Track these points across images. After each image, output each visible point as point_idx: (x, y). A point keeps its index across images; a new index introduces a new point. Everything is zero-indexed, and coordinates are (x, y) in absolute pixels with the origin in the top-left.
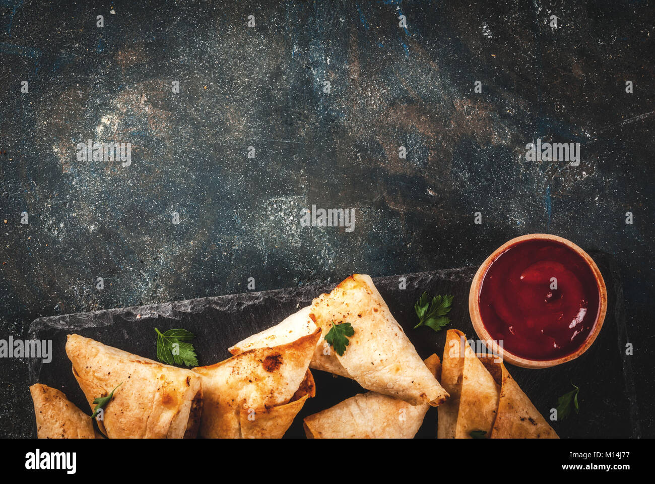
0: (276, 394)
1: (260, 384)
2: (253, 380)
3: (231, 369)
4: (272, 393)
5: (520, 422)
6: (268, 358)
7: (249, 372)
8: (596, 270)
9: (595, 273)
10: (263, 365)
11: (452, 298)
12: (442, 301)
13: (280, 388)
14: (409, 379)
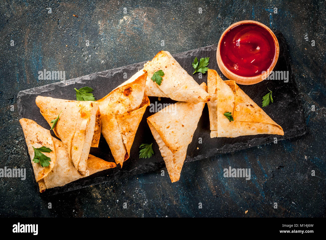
0: (131, 106)
1: (124, 103)
2: (120, 101)
3: (110, 99)
4: (129, 106)
5: (247, 107)
6: (126, 90)
7: (118, 98)
8: (272, 33)
9: (272, 35)
10: (124, 94)
11: (209, 58)
12: (204, 60)
13: (133, 102)
14: (192, 91)
